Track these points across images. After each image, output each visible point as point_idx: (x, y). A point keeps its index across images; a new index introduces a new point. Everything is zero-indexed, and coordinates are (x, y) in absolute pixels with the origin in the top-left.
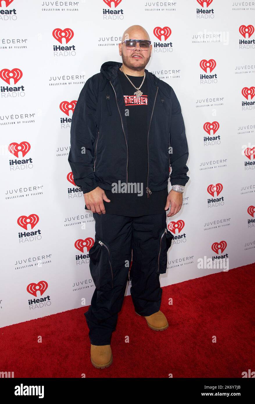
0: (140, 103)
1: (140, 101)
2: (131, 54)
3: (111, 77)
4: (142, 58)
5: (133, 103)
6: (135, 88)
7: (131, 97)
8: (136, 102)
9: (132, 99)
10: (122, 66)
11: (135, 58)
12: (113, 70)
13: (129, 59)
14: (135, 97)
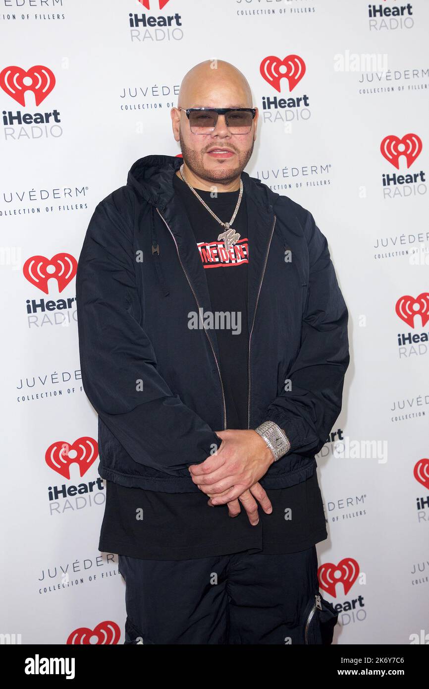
0: (233, 262)
1: (233, 256)
2: (205, 146)
3: (159, 198)
4: (233, 153)
5: (217, 260)
6: (220, 222)
7: (211, 247)
8: (225, 258)
9: (215, 251)
10: (182, 166)
11: (216, 155)
12: (162, 178)
13: (200, 157)
14: (220, 246)
